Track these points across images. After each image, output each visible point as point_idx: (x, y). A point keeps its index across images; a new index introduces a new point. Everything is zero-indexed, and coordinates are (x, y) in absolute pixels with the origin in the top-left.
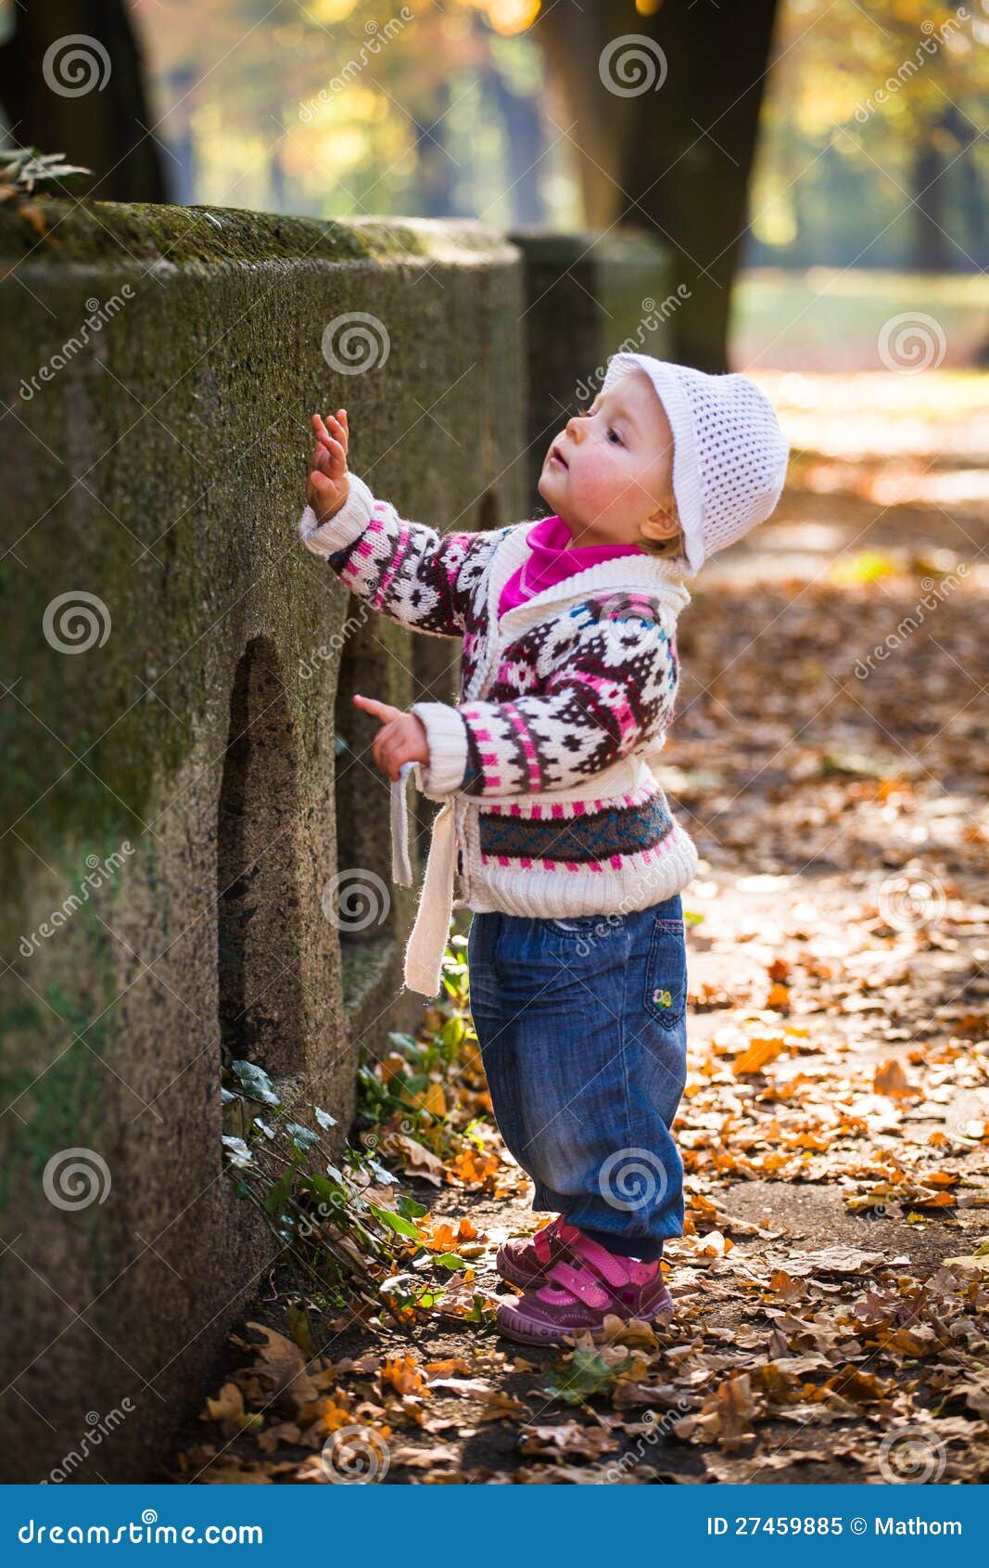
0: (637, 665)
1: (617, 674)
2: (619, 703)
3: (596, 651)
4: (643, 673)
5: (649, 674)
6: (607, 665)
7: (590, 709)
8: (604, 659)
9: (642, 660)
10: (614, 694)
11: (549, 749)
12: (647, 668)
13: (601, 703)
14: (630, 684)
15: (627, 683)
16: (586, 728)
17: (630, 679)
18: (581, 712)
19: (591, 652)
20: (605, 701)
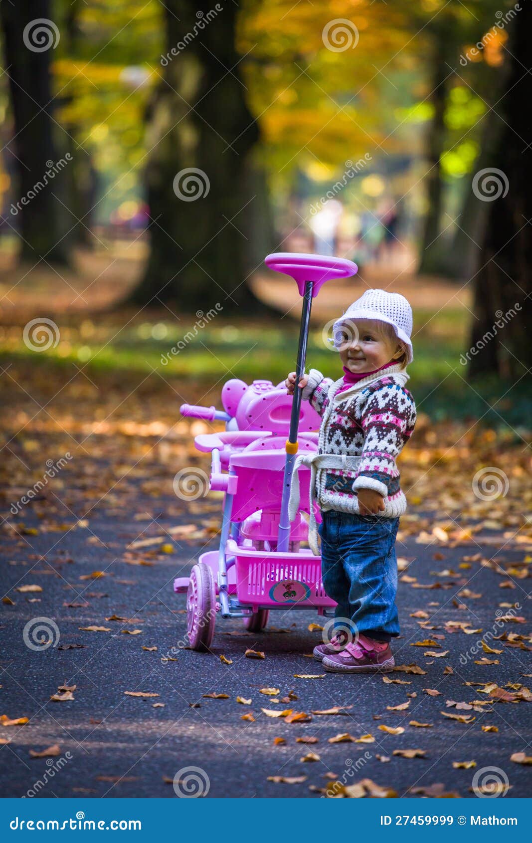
0: (391, 402)
1: (385, 410)
2: (392, 418)
3: (375, 404)
4: (395, 404)
5: (397, 403)
6: (380, 408)
7: (384, 428)
8: (379, 407)
9: (392, 400)
10: (388, 418)
11: (389, 450)
12: (396, 401)
13: (386, 423)
14: (392, 410)
15: (390, 410)
16: (389, 434)
17: (391, 408)
18: (383, 431)
19: (373, 406)
20: (386, 422)
